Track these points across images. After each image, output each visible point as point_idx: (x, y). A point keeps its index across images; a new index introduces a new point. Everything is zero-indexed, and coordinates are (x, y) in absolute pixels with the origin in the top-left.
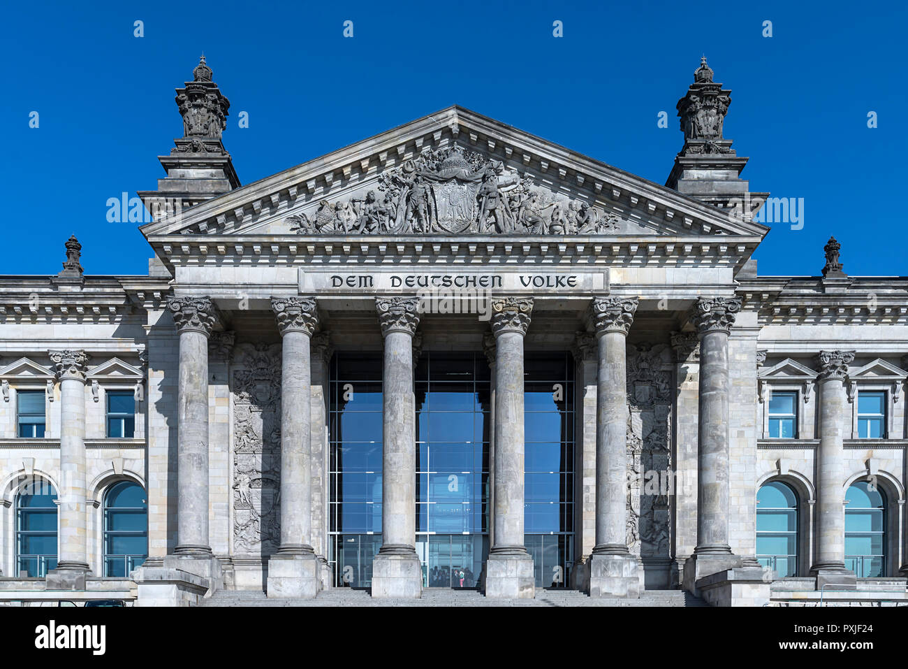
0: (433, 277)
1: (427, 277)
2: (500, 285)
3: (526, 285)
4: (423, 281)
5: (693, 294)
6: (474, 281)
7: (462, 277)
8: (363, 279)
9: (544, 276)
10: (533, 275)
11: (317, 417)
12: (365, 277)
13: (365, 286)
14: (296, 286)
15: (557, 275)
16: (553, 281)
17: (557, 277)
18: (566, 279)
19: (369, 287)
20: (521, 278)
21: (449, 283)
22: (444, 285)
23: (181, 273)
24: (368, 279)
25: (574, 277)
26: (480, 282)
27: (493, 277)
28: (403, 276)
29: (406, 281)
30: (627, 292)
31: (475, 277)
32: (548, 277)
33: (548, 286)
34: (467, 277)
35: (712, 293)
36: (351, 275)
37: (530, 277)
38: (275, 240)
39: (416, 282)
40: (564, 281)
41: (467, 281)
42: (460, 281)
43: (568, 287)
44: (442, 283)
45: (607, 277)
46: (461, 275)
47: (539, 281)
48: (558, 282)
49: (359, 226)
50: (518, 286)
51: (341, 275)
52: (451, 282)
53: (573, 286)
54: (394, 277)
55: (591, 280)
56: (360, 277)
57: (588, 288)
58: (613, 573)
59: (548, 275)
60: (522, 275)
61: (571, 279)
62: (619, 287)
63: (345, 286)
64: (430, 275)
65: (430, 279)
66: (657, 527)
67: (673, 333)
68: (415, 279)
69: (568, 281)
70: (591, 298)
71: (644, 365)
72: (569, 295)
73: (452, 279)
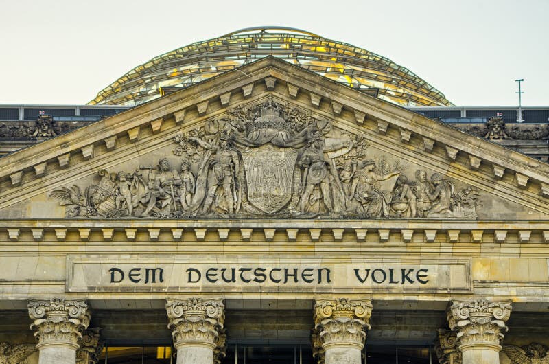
0: (242, 270)
1: (233, 270)
2: (329, 281)
3: (362, 281)
4: (228, 275)
6: (295, 275)
7: (279, 270)
8: (151, 272)
9: (386, 268)
10: (372, 267)
12: (154, 270)
13: (154, 281)
14: (64, 282)
15: (404, 267)
16: (398, 276)
17: (403, 271)
18: (415, 272)
19: (158, 283)
20: (356, 271)
21: (261, 278)
22: (256, 280)
24: (158, 272)
25: (426, 271)
26: (303, 275)
27: (320, 270)
28: (202, 268)
29: (207, 275)
30: (496, 291)
31: (296, 270)
32: (391, 271)
33: (391, 282)
34: (286, 270)
36: (135, 266)
37: (368, 270)
38: (39, 224)
39: (219, 277)
40: (412, 276)
41: (286, 275)
42: (279, 275)
43: (417, 284)
44: (253, 277)
45: (469, 271)
46: (278, 267)
47: (379, 276)
48: (405, 277)
49: (148, 202)
50: (352, 282)
51: (122, 267)
52: (265, 276)
53: (424, 282)
54: (191, 270)
55: (448, 274)
56: (147, 270)
57: (444, 286)
59: (392, 267)
60: (357, 267)
61: (421, 273)
62: (484, 284)
63: (127, 282)
64: (238, 267)
65: (237, 273)
68: (219, 273)
69: (418, 276)
70: (448, 299)
72: (418, 294)
73: (267, 273)
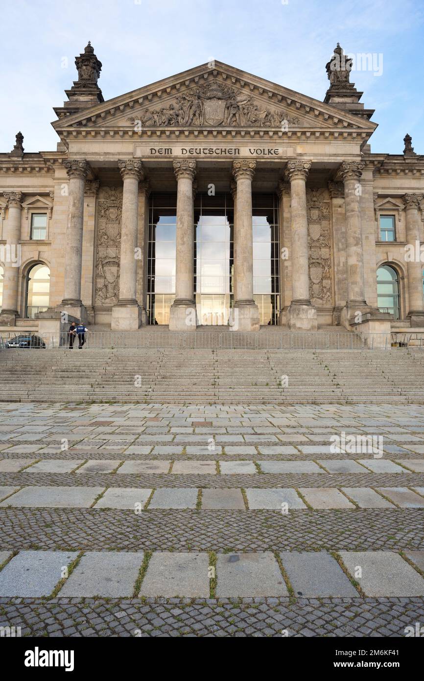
0: (204, 149)
1: (200, 149)
2: (239, 154)
3: (252, 154)
4: (198, 151)
5: (339, 159)
6: (225, 151)
7: (219, 149)
8: (167, 150)
9: (262, 149)
10: (256, 148)
11: (141, 227)
12: (168, 149)
13: (168, 154)
14: (132, 154)
15: (269, 148)
16: (266, 152)
17: (269, 150)
18: (273, 150)
19: (170, 154)
20: (250, 150)
21: (211, 152)
22: (209, 153)
23: (72, 147)
24: (170, 150)
25: (278, 150)
26: (228, 151)
27: (235, 149)
28: (188, 149)
29: (190, 151)
30: (305, 158)
31: (225, 149)
32: (264, 149)
33: (264, 154)
34: (221, 149)
35: (350, 159)
36: (161, 148)
37: (254, 150)
38: (121, 129)
39: (194, 152)
40: (272, 152)
41: (222, 151)
42: (218, 151)
43: (274, 155)
44: (208, 152)
45: (295, 150)
46: (218, 148)
47: (259, 152)
48: (269, 152)
49: (165, 122)
50: (248, 154)
51: (155, 148)
52: (213, 152)
53: (277, 154)
54: (183, 149)
55: (286, 151)
56: (165, 149)
57: (285, 156)
58: (302, 316)
59: (264, 148)
60: (250, 148)
61: (276, 151)
62: (301, 155)
63: (157, 154)
64: (202, 148)
65: (202, 150)
66: (325, 290)
67: (329, 182)
68: (194, 150)
69: (274, 152)
70: (287, 161)
71: (315, 199)
72: (275, 159)
73: (214, 150)
